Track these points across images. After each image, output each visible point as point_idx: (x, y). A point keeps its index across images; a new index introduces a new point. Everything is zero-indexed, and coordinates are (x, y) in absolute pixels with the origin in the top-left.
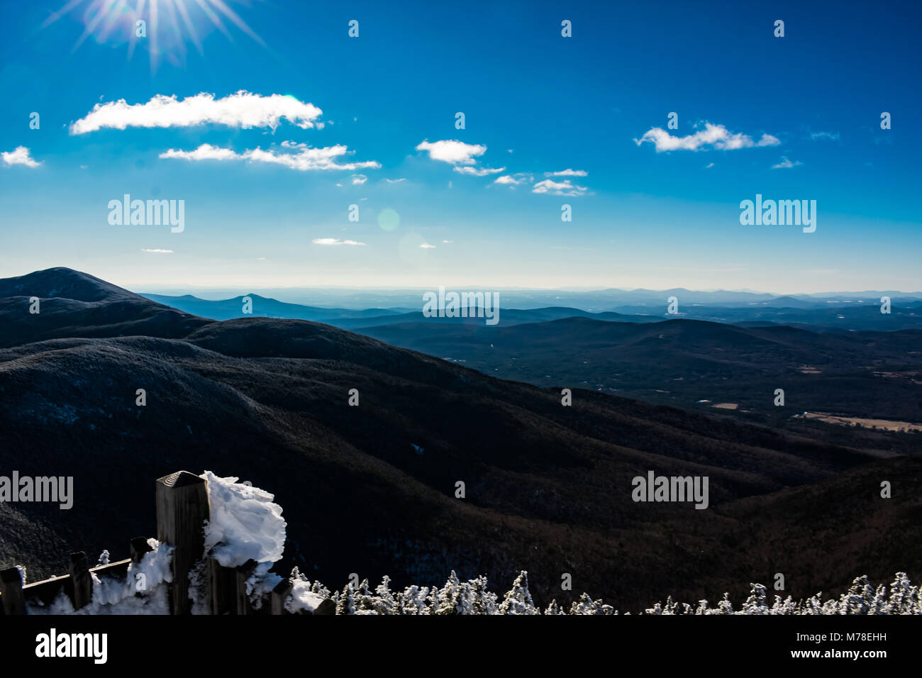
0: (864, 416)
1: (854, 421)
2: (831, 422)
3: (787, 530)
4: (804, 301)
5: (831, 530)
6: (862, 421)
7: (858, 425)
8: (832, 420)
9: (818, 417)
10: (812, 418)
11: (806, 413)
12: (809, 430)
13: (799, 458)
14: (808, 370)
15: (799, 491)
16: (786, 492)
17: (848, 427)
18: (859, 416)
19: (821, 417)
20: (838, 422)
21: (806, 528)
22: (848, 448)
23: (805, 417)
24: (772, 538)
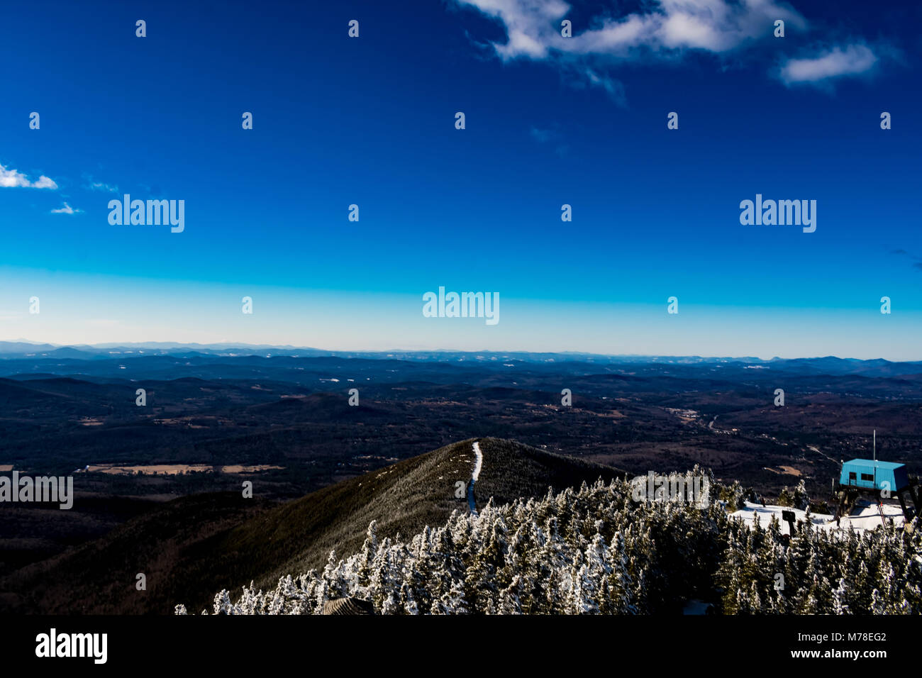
0: (146, 463)
1: (136, 470)
2: (114, 473)
3: (72, 592)
4: (87, 352)
5: (117, 582)
6: (144, 469)
7: (140, 472)
8: (115, 471)
9: (99, 470)
10: (95, 472)
11: (88, 466)
12: (92, 483)
13: (82, 514)
14: (89, 422)
15: (83, 548)
16: (70, 551)
17: (131, 476)
18: (140, 464)
19: (103, 470)
20: (122, 472)
21: (92, 585)
22: (131, 496)
23: (87, 470)
24: (57, 604)
